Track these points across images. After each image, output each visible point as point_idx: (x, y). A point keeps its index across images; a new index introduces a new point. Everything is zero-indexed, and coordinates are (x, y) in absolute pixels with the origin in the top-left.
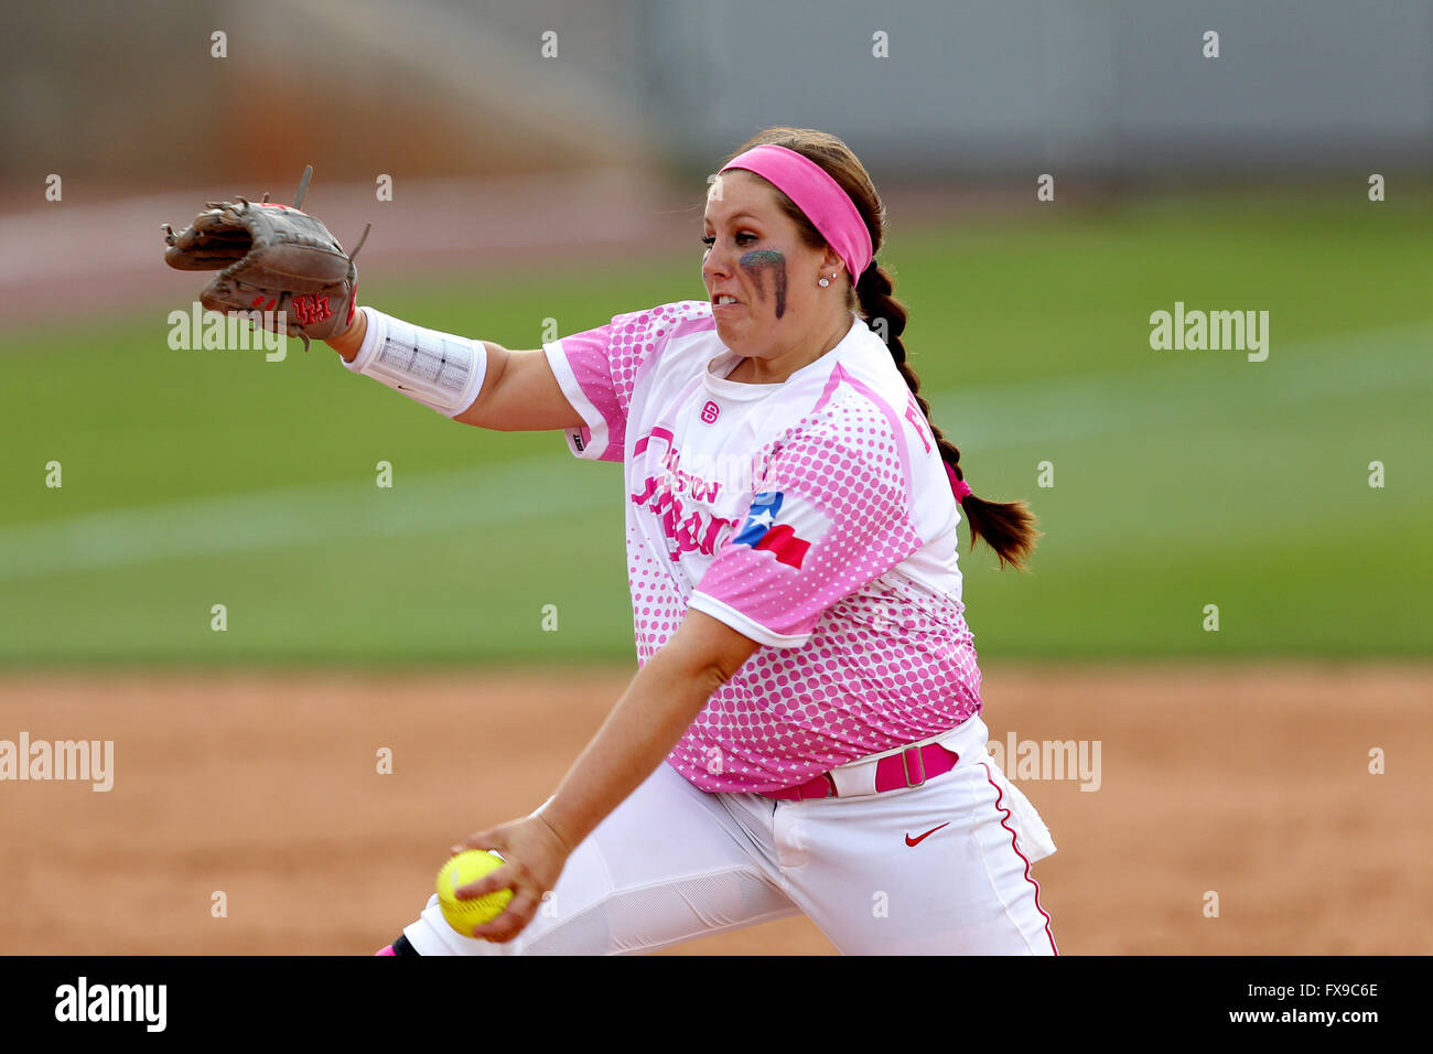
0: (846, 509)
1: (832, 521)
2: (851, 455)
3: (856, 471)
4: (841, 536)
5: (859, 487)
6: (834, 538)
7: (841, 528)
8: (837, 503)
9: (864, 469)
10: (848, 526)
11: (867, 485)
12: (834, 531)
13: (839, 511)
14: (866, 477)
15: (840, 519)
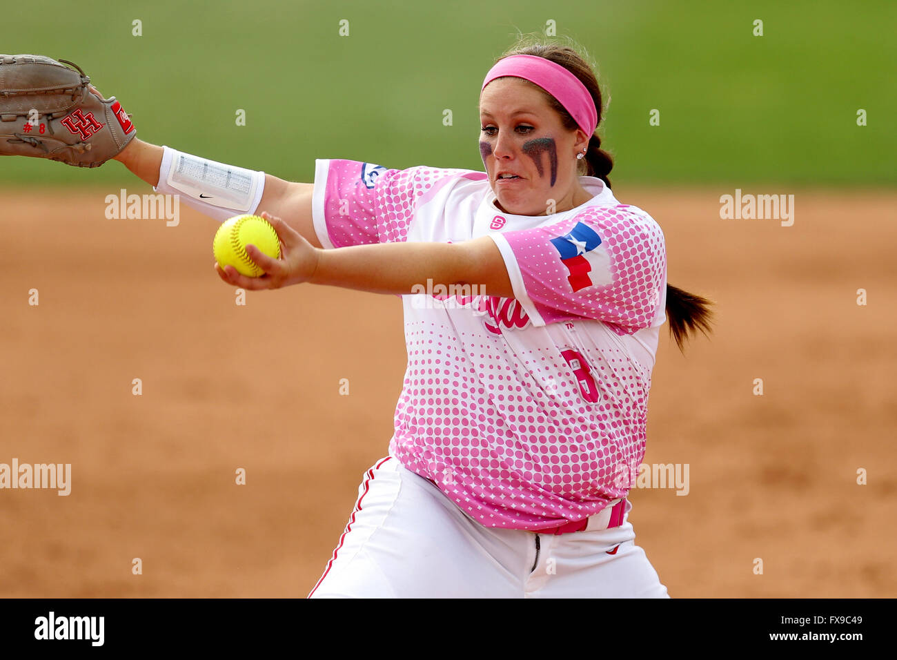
0: (625, 281)
1: (613, 282)
2: (649, 251)
3: (645, 264)
4: (611, 293)
5: (640, 274)
6: (605, 292)
7: (614, 289)
8: (623, 274)
9: (650, 266)
10: (618, 291)
11: (644, 277)
12: (609, 288)
13: (620, 279)
14: (647, 271)
15: (617, 284)
